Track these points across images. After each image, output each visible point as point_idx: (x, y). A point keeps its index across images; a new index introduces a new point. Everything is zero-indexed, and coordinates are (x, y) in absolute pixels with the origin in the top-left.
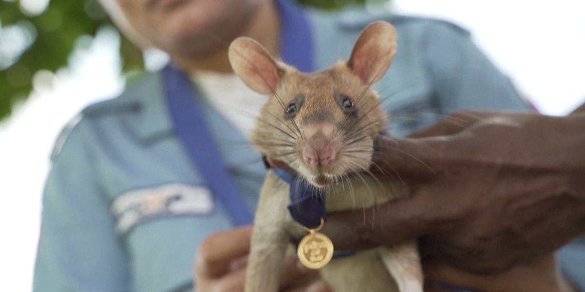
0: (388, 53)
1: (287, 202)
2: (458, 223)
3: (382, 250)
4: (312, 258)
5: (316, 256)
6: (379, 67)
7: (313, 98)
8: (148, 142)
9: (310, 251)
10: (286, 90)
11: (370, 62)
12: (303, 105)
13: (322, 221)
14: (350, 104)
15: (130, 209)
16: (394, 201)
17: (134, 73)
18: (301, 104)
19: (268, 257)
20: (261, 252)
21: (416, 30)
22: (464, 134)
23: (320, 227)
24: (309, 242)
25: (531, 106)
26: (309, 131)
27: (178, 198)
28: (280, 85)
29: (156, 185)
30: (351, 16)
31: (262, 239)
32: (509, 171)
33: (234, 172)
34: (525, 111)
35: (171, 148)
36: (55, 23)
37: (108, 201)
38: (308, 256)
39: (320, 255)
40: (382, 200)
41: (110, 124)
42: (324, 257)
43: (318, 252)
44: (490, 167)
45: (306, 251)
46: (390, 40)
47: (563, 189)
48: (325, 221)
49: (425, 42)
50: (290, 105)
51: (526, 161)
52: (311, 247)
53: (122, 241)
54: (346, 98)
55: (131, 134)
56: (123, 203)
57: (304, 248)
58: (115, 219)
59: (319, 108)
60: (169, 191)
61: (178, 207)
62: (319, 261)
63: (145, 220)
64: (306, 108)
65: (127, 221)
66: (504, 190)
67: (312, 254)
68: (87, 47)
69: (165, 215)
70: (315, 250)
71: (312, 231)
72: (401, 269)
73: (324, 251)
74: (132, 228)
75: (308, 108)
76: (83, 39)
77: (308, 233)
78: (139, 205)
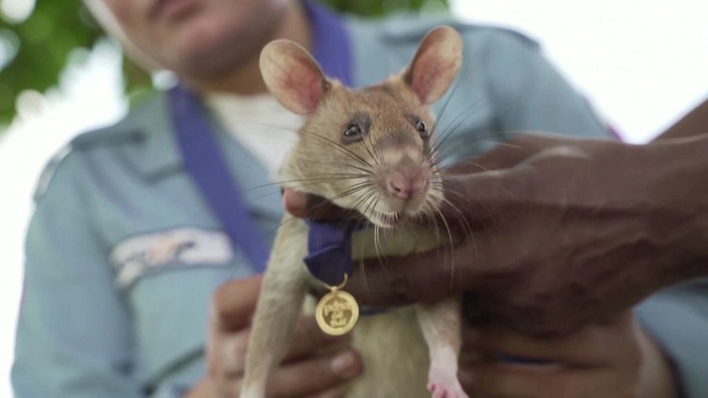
0: (452, 65)
1: (305, 253)
2: (514, 278)
4: (333, 322)
5: (338, 320)
6: (440, 83)
7: (381, 117)
8: (154, 179)
9: (331, 313)
11: (427, 77)
12: (371, 126)
13: (346, 276)
14: (422, 127)
15: (132, 259)
17: (138, 92)
18: (368, 126)
21: (475, 40)
22: (522, 167)
23: (343, 285)
24: (330, 302)
25: (612, 132)
26: (392, 156)
27: (190, 245)
28: (325, 103)
29: (164, 230)
30: (399, 24)
32: (576, 214)
33: (256, 215)
34: (603, 137)
35: (181, 186)
36: (43, 31)
37: (105, 249)
38: (328, 319)
39: (343, 319)
40: (422, 248)
41: (103, 156)
42: (347, 321)
43: (340, 315)
44: (553, 209)
45: (326, 314)
46: (454, 49)
47: (640, 235)
48: (349, 277)
49: (486, 54)
50: (350, 126)
51: (598, 201)
52: (331, 308)
53: (124, 296)
54: (416, 120)
55: (131, 168)
56: (123, 252)
57: (323, 310)
58: (114, 270)
59: (394, 128)
60: (181, 236)
61: (190, 256)
62: (342, 326)
63: (152, 272)
64: (377, 130)
65: (129, 273)
66: (569, 237)
67: (333, 317)
68: (83, 62)
69: (174, 265)
70: (337, 313)
71: (334, 289)
72: (435, 332)
73: (348, 313)
74: (136, 281)
75: (379, 129)
76: (78, 53)
77: (328, 291)
78: (143, 254)
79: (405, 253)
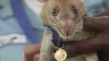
3: (85, 55)
7: (62, 8)
10: (52, 2)
13: (63, 45)
16: (89, 38)
18: (59, 10)
19: (46, 57)
20: (44, 56)
23: (63, 47)
27: (15, 38)
31: (44, 51)
33: (35, 29)
39: (62, 57)
54: (74, 7)
59: (65, 13)
60: (12, 36)
61: (15, 41)
69: (11, 44)
73: (64, 55)
75: (61, 13)
78: (2, 40)
79: (80, 39)
